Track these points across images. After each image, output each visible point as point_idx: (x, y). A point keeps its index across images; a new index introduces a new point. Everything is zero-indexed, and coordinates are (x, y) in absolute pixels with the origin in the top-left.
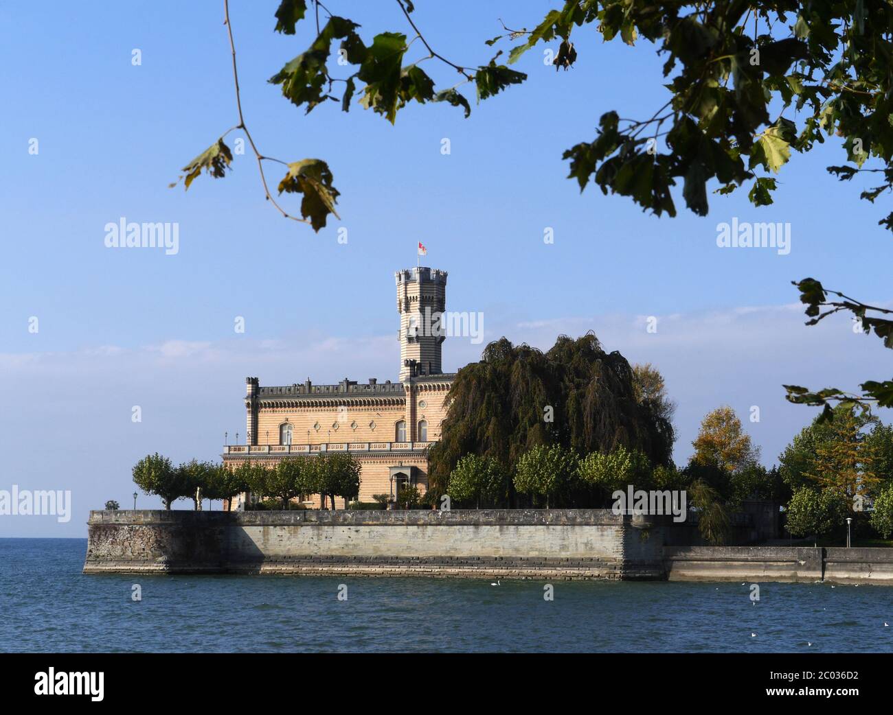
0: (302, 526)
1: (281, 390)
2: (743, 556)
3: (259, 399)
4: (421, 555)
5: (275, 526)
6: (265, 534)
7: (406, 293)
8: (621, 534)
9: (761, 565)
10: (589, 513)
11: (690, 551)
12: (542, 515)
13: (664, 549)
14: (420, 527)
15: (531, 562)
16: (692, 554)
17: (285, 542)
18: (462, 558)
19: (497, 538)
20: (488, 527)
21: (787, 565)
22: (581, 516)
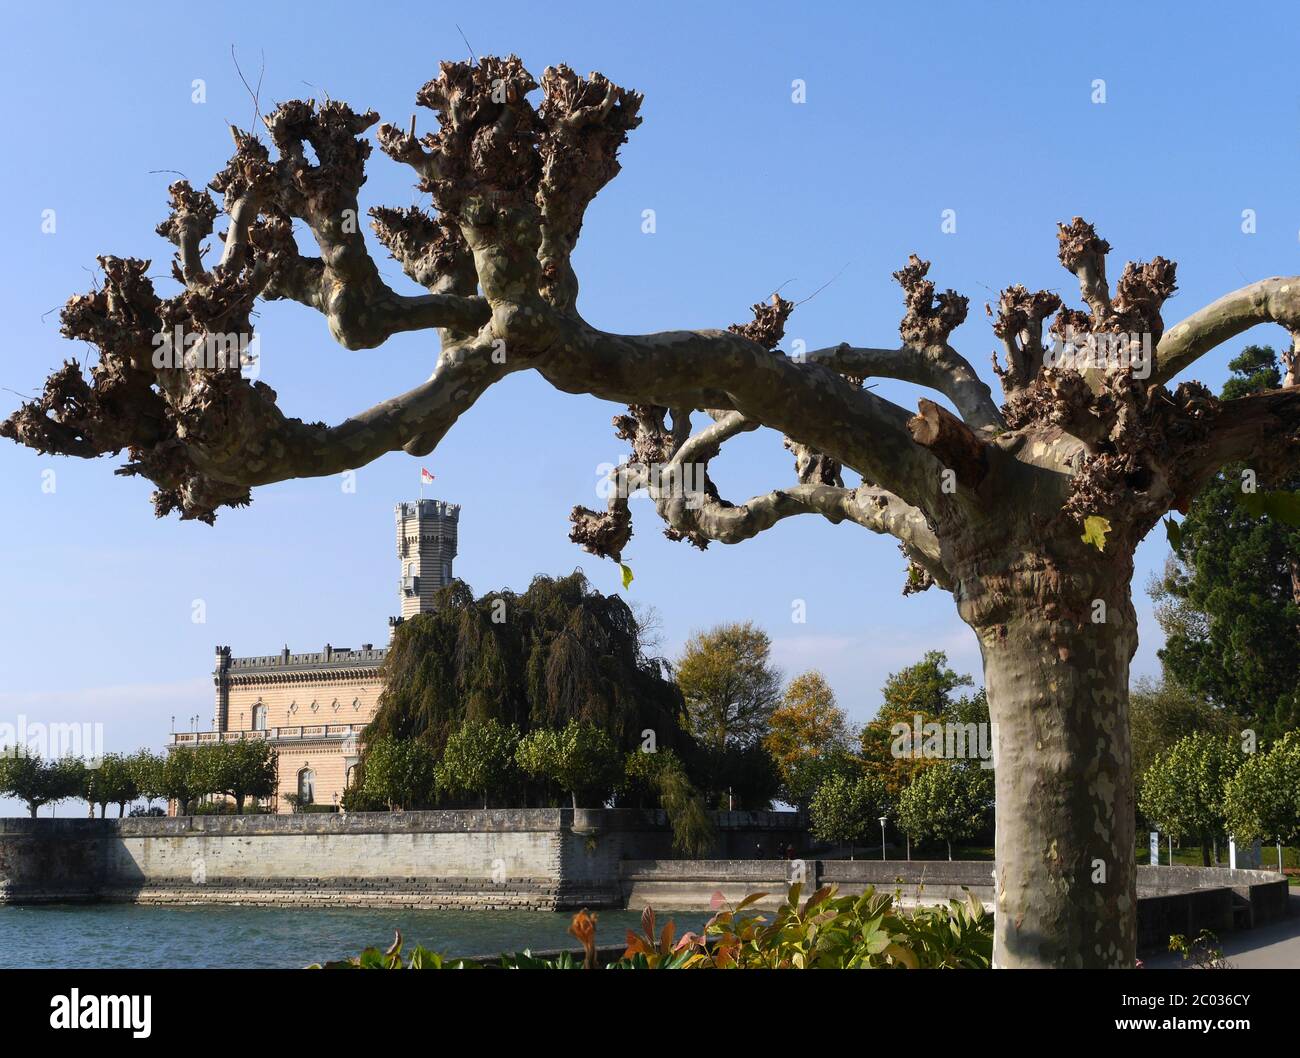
0: (187, 837)
1: (254, 662)
2: (720, 874)
3: (229, 674)
4: (321, 875)
5: (157, 837)
6: (147, 848)
7: (404, 533)
8: (558, 844)
9: (742, 887)
10: (519, 815)
11: (655, 867)
12: (463, 818)
13: (621, 864)
14: (321, 837)
15: (449, 885)
16: (656, 871)
17: (168, 859)
18: (367, 879)
19: (410, 851)
20: (399, 836)
21: (775, 887)
22: (510, 819)
